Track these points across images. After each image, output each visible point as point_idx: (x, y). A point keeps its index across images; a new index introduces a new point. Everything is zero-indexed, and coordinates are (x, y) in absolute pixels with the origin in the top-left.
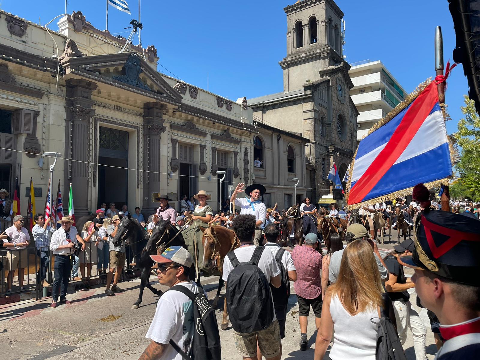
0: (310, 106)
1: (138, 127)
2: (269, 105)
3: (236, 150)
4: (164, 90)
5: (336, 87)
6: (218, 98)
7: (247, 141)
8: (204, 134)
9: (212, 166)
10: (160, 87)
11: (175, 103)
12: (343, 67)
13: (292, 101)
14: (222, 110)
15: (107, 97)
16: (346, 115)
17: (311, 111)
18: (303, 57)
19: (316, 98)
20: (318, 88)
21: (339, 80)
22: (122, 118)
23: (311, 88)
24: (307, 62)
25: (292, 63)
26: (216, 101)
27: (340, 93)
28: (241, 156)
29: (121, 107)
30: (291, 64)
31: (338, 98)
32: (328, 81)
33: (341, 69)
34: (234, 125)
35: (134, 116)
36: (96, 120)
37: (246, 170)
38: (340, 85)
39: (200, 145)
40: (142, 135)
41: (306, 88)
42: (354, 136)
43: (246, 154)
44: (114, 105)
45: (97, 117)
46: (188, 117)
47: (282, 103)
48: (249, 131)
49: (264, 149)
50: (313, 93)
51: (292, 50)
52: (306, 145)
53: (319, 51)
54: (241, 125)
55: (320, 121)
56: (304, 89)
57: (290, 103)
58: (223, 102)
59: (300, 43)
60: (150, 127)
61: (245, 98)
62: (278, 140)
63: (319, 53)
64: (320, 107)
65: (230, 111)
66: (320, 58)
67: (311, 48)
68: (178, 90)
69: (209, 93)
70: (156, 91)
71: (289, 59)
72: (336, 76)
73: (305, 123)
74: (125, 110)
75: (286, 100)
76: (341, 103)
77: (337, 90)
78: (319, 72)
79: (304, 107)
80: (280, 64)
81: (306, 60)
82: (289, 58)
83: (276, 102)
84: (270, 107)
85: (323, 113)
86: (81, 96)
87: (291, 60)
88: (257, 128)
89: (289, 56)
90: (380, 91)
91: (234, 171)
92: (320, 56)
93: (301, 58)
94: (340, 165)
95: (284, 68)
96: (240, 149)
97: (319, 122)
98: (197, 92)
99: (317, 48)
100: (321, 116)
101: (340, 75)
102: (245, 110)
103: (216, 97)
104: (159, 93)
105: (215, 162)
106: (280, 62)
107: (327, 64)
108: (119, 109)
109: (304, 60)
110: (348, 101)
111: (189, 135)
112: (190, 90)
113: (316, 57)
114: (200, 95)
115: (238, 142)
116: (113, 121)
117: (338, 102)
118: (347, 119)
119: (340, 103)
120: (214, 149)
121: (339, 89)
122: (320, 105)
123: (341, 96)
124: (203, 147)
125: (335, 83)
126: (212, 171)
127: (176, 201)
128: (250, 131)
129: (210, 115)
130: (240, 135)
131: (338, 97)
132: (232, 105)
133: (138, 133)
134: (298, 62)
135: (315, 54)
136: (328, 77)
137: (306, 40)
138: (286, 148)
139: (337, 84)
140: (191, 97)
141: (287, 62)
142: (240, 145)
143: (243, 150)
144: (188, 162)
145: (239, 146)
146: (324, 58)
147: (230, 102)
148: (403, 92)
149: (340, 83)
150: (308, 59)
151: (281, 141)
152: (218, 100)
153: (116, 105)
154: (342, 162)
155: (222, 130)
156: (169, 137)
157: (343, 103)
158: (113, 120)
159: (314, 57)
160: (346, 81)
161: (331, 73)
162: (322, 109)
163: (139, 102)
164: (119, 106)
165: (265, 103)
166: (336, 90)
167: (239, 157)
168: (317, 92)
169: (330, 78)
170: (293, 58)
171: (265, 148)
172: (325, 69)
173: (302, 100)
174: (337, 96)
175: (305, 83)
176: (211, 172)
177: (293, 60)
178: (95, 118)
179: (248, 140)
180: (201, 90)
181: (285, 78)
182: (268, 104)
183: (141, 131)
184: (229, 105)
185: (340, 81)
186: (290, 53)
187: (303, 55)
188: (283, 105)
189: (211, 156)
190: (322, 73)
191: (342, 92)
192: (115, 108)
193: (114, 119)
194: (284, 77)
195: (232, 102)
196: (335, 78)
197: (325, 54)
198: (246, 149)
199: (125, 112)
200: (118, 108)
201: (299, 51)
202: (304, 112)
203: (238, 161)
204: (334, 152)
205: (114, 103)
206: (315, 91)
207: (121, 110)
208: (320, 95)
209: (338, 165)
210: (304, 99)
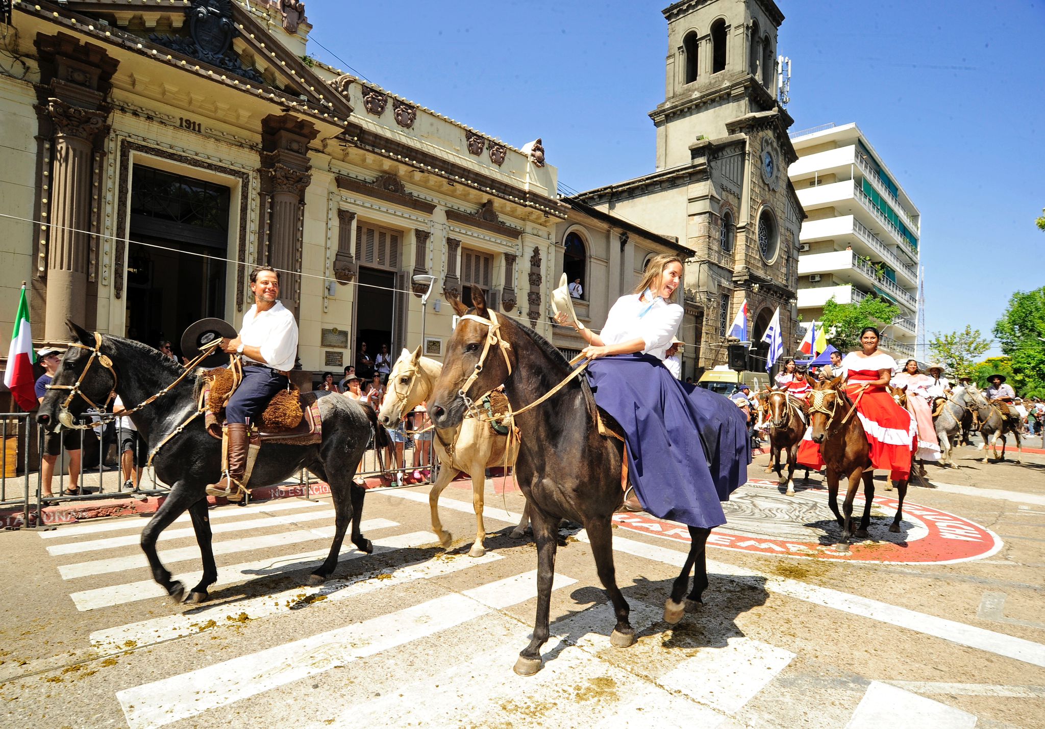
0: (702, 188)
1: (244, 173)
2: (623, 191)
3: (511, 251)
4: (300, 84)
5: (760, 156)
6: (469, 134)
7: (540, 233)
8: (428, 208)
9: (446, 281)
10: (290, 77)
11: (330, 119)
12: (777, 118)
13: (668, 180)
14: (479, 162)
15: (159, 96)
16: (779, 213)
17: (703, 198)
18: (696, 99)
19: (715, 173)
20: (720, 154)
21: (768, 144)
22: (199, 149)
23: (706, 153)
24: (704, 108)
25: (674, 113)
26: (464, 139)
27: (769, 169)
28: (523, 266)
29: (199, 125)
30: (671, 115)
31: (762, 177)
32: (743, 142)
33: (772, 122)
34: (503, 193)
35: (234, 148)
36: (126, 147)
37: (534, 296)
38: (768, 153)
39: (417, 230)
40: (254, 192)
41: (696, 152)
42: (793, 259)
43: (536, 261)
44: (181, 119)
45: (129, 139)
46: (382, 164)
47: (647, 186)
48: (541, 210)
49: (588, 260)
50: (709, 161)
51: (676, 89)
52: (687, 260)
53: (728, 84)
54: (522, 195)
55: (721, 219)
56: (692, 154)
57: (664, 185)
58: (484, 143)
59: (692, 74)
60: (273, 173)
61: (539, 142)
62: (623, 243)
63: (727, 88)
64: (724, 193)
65: (500, 166)
66: (731, 99)
67: (713, 81)
68: (343, 91)
69: (445, 120)
70: (283, 88)
71: (668, 105)
72: (761, 134)
73: (691, 222)
74: (209, 131)
75: (655, 179)
76: (769, 190)
77: (762, 163)
78: (726, 125)
79: (689, 191)
80: (650, 116)
81: (701, 105)
82: (668, 103)
83: (636, 184)
84: (626, 194)
85: (730, 205)
86: (67, 80)
87: (672, 108)
88: (562, 205)
89: (668, 99)
90: (852, 181)
91: (503, 295)
92: (729, 94)
93: (691, 101)
94: (759, 311)
95: (657, 125)
96: (521, 250)
97: (719, 221)
98: (415, 114)
99: (723, 80)
100: (725, 210)
101: (769, 134)
102: (538, 166)
103: (465, 133)
104: (292, 92)
105: (455, 272)
106: (650, 111)
107: (743, 109)
108: (194, 129)
109: (697, 106)
110: (785, 187)
111: (385, 205)
112: (395, 106)
113: (721, 97)
114: (421, 121)
115: (514, 233)
116: (174, 154)
117: (762, 185)
118: (780, 222)
119: (767, 189)
120: (452, 244)
121: (767, 161)
122: (723, 189)
123: (770, 175)
124: (422, 237)
125: (758, 147)
126: (444, 289)
127: (346, 347)
128: (545, 212)
129: (441, 164)
130: (524, 220)
131: (764, 177)
132: (505, 153)
133: (245, 186)
134: (686, 110)
135: (720, 90)
136: (743, 134)
137: (703, 66)
138: (640, 264)
139: (762, 151)
140: (398, 124)
141: (664, 111)
142: (523, 242)
143: (529, 253)
144: (386, 267)
145: (519, 242)
146: (738, 98)
147: (501, 146)
148: (897, 189)
149: (769, 149)
150: (705, 103)
151: (629, 248)
152: (468, 138)
153: (185, 118)
154: (763, 305)
155: (476, 203)
156: (334, 206)
157: (773, 190)
158: (174, 152)
159: (716, 97)
160: (782, 147)
161: (752, 126)
162: (727, 197)
163: (244, 114)
164: (194, 123)
165: (615, 187)
166: (759, 162)
167: (516, 267)
168: (719, 162)
169: (748, 137)
170: (677, 103)
171: (590, 257)
172: (739, 119)
173: (687, 177)
174: (761, 174)
175: (693, 142)
176: (442, 292)
177: (676, 106)
178: (123, 142)
179: (543, 231)
180: (424, 111)
181: (660, 142)
182: (620, 189)
183: (255, 184)
184: (499, 154)
185: (770, 146)
186: (671, 95)
187: (696, 95)
188: (650, 188)
189: (445, 258)
190: (732, 128)
191: (772, 168)
192: (181, 125)
193: (176, 148)
194: (658, 140)
195: (504, 146)
196: (758, 138)
197: (741, 90)
198: (536, 251)
199: (209, 137)
200: (190, 126)
201: (689, 90)
202: (691, 200)
203: (515, 275)
204: (747, 284)
205: (178, 113)
206: (714, 158)
207: (199, 131)
208: (724, 168)
209: (757, 308)
210: (690, 174)
